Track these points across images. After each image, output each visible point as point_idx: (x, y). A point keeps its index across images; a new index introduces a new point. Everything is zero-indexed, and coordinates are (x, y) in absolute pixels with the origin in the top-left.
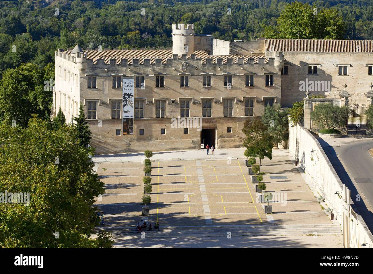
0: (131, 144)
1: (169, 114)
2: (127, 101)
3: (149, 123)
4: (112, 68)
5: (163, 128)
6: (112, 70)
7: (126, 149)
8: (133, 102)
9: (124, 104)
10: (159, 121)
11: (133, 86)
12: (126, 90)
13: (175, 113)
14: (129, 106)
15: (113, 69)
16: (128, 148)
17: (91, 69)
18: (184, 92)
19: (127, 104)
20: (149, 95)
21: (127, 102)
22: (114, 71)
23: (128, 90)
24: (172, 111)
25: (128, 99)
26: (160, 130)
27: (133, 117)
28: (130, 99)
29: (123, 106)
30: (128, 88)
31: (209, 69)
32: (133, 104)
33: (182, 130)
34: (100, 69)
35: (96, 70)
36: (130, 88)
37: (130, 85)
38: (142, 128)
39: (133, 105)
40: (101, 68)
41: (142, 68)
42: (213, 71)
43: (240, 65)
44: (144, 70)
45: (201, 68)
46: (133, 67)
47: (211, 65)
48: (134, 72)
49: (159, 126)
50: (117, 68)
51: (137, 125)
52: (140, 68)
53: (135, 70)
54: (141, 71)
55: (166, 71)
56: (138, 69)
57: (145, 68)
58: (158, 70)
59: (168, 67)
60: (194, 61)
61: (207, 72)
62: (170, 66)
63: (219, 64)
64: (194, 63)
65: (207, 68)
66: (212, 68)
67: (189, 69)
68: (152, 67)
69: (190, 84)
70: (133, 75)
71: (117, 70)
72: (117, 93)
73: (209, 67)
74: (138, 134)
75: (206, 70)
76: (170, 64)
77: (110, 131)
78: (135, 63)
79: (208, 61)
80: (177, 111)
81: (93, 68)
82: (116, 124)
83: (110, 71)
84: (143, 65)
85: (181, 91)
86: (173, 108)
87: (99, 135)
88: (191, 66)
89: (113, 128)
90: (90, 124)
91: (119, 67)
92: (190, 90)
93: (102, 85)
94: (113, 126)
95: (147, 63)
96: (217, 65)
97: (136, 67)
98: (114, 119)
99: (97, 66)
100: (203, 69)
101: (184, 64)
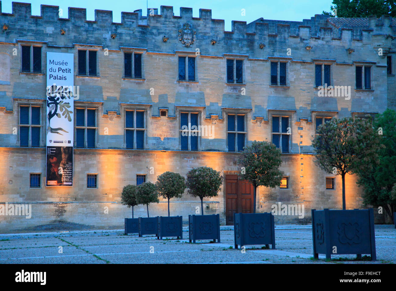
0: (65, 209)
2: (57, 104)
4: (20, 23)
5: (142, 173)
6: (19, 29)
7: (55, 221)
8: (72, 109)
9: (50, 112)
10: (133, 157)
11: (72, 71)
12: (55, 78)
14: (63, 117)
15: (21, 26)
16: (59, 219)
18: (188, 92)
19: (58, 111)
20: (108, 94)
21: (57, 107)
22: (24, 32)
23: (61, 78)
24: (160, 136)
25: (60, 99)
26: (135, 177)
27: (71, 145)
28: (64, 101)
29: (48, 116)
30: (61, 74)
31: (240, 45)
32: (71, 112)
36: (65, 74)
37: (64, 67)
38: (92, 172)
39: (72, 116)
41: (93, 31)
42: (248, 49)
43: (304, 39)
44: (96, 36)
45: (222, 42)
46: (71, 28)
47: (243, 36)
48: (73, 38)
49: (132, 167)
50: (32, 25)
51: (80, 163)
52: (87, 31)
53: (76, 34)
54: (90, 38)
55: (147, 43)
56: (84, 33)
57: (99, 32)
58: (128, 38)
59: (152, 34)
60: (208, 26)
61: (235, 52)
62: (154, 31)
63: (260, 34)
64: (208, 30)
65: (235, 42)
66: (245, 43)
67: (198, 41)
68: (116, 30)
69: (199, 75)
70: (70, 45)
71: (32, 30)
72: (33, 84)
73: (240, 40)
74: (83, 185)
75: (233, 47)
76: (155, 27)
77: (15, 176)
78: (74, 18)
79: (238, 27)
80: (172, 136)
82: (30, 160)
83: (14, 31)
84: (94, 25)
85: (182, 89)
86: (164, 128)
88: (202, 34)
89: (22, 169)
91: (37, 24)
92: (201, 90)
94: (23, 165)
95: (103, 21)
96: (256, 38)
97: (77, 27)
98: (25, 148)
100: (227, 44)
101: (186, 29)
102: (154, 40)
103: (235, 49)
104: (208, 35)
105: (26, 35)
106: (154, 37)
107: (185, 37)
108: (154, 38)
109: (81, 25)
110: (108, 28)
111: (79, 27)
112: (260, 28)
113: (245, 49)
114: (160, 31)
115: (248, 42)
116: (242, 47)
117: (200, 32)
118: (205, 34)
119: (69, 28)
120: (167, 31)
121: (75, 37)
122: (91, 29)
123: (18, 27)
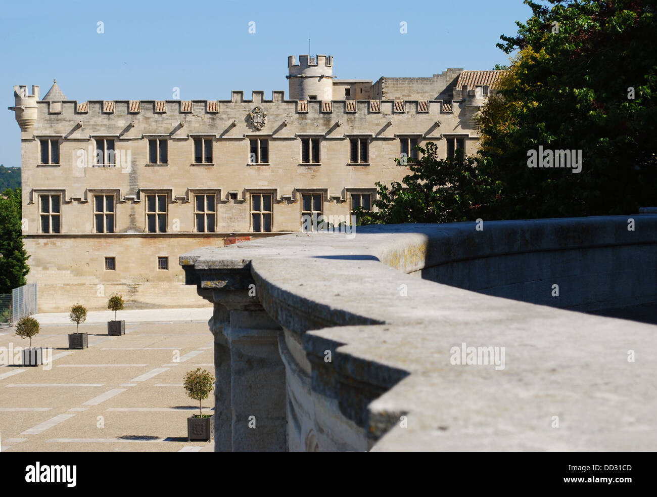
0: (137, 289)
1: (224, 224)
3: (178, 243)
4: (94, 119)
6: (93, 125)
10: (202, 240)
13: (238, 221)
15: (95, 122)
16: (131, 299)
17: (46, 122)
18: (259, 175)
20: (177, 181)
22: (98, 128)
24: (231, 218)
31: (315, 124)
34: (68, 123)
35: (57, 125)
38: (163, 255)
40: (70, 121)
41: (162, 121)
42: (325, 128)
43: (386, 115)
44: (165, 125)
45: (296, 123)
46: (141, 119)
47: (319, 115)
48: (143, 129)
50: (105, 120)
51: (151, 247)
52: (156, 121)
53: (146, 125)
54: (159, 128)
55: (217, 129)
56: (154, 124)
57: (168, 121)
58: (197, 125)
59: (222, 119)
60: (280, 107)
61: (311, 132)
62: (224, 116)
63: (338, 112)
64: (280, 112)
65: (309, 121)
66: (321, 122)
67: (269, 123)
68: (185, 118)
69: (271, 156)
70: (141, 137)
71: (105, 125)
72: (106, 175)
73: (315, 119)
74: (154, 267)
75: (308, 127)
76: (225, 113)
77: (91, 260)
78: (144, 109)
79: (313, 107)
80: (242, 218)
81: (50, 120)
82: (105, 245)
83: (89, 127)
84: (164, 115)
85: (253, 171)
86: (234, 211)
87: (66, 269)
88: (274, 116)
89: (97, 253)
90: (46, 244)
91: (109, 119)
92: (273, 172)
93: (72, 159)
94: (98, 250)
95: (173, 111)
96: (332, 116)
97: (147, 118)
98: (99, 234)
99: (60, 116)
100: (301, 124)
101: (256, 113)
102: (223, 126)
103: (310, 129)
104: (280, 116)
105: (99, 130)
106: (224, 122)
107: (256, 120)
109: (151, 116)
110: (177, 117)
111: (148, 118)
112: (337, 106)
113: (321, 128)
114: (229, 116)
115: (324, 121)
116: (317, 126)
117: (272, 114)
118: (277, 115)
119: (139, 120)
120: (237, 116)
121: (145, 128)
122: (160, 119)
123: (92, 123)
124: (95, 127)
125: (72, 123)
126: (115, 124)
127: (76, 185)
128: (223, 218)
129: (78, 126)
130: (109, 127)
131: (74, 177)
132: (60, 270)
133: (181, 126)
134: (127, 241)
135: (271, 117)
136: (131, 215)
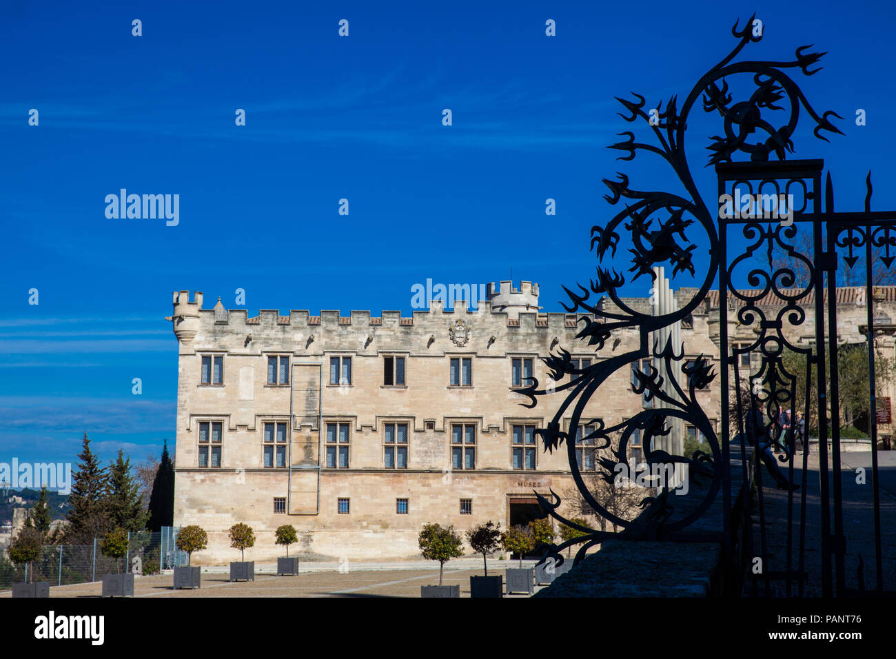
0: (312, 538)
1: (418, 459)
3: (362, 481)
4: (267, 332)
5: (404, 497)
6: (265, 339)
7: (300, 552)
10: (391, 478)
13: (436, 456)
15: (268, 335)
16: (305, 549)
17: (210, 334)
18: (461, 400)
20: (363, 406)
22: (271, 342)
24: (426, 452)
26: (395, 502)
31: (528, 341)
33: (454, 505)
34: (235, 336)
35: (222, 339)
38: (344, 495)
40: (237, 334)
41: (347, 335)
42: (539, 345)
44: (351, 340)
45: (505, 339)
46: (322, 333)
47: (533, 330)
48: (324, 344)
49: (390, 489)
50: (280, 333)
51: (330, 486)
52: (340, 335)
53: (328, 340)
54: (343, 343)
55: (411, 345)
56: (337, 338)
57: (354, 335)
58: (388, 340)
59: (417, 333)
60: (486, 320)
61: (522, 349)
62: (420, 331)
63: (555, 327)
64: (487, 326)
65: (521, 337)
66: (535, 338)
67: (474, 339)
68: (374, 332)
69: (476, 378)
70: (321, 352)
71: (279, 339)
72: (278, 398)
73: (528, 334)
74: (332, 511)
75: (519, 344)
76: (420, 326)
77: (257, 500)
78: (326, 321)
79: (525, 321)
80: (440, 452)
81: (214, 332)
82: (274, 482)
83: (260, 341)
84: (349, 328)
85: (453, 396)
86: (430, 443)
87: (227, 512)
88: (478, 331)
89: (264, 493)
90: (203, 481)
91: (284, 331)
92: (477, 396)
93: (238, 379)
94: (266, 489)
95: (360, 323)
96: (550, 331)
97: (329, 332)
98: (268, 469)
99: (226, 328)
100: (511, 340)
101: (459, 326)
102: (419, 341)
103: (522, 346)
104: (487, 331)
105: (272, 345)
106: (419, 336)
107: (457, 335)
108: (418, 339)
109: (333, 329)
110: (364, 331)
111: (331, 331)
112: (554, 319)
113: (535, 345)
114: (427, 330)
115: (538, 337)
116: (531, 343)
117: (476, 329)
118: (483, 330)
119: (319, 333)
120: (436, 330)
121: (326, 343)
122: (345, 332)
123: (263, 336)
124: (267, 341)
125: (240, 336)
126: (291, 339)
127: (243, 410)
128: (417, 452)
129: (248, 340)
130: (284, 341)
131: (240, 401)
132: (219, 513)
133: (369, 341)
134: (301, 478)
135: (477, 332)
136: (306, 447)
